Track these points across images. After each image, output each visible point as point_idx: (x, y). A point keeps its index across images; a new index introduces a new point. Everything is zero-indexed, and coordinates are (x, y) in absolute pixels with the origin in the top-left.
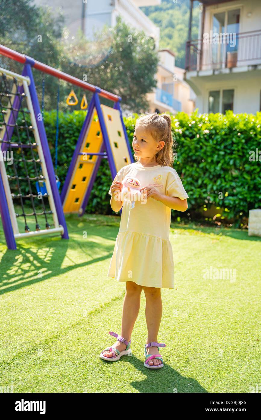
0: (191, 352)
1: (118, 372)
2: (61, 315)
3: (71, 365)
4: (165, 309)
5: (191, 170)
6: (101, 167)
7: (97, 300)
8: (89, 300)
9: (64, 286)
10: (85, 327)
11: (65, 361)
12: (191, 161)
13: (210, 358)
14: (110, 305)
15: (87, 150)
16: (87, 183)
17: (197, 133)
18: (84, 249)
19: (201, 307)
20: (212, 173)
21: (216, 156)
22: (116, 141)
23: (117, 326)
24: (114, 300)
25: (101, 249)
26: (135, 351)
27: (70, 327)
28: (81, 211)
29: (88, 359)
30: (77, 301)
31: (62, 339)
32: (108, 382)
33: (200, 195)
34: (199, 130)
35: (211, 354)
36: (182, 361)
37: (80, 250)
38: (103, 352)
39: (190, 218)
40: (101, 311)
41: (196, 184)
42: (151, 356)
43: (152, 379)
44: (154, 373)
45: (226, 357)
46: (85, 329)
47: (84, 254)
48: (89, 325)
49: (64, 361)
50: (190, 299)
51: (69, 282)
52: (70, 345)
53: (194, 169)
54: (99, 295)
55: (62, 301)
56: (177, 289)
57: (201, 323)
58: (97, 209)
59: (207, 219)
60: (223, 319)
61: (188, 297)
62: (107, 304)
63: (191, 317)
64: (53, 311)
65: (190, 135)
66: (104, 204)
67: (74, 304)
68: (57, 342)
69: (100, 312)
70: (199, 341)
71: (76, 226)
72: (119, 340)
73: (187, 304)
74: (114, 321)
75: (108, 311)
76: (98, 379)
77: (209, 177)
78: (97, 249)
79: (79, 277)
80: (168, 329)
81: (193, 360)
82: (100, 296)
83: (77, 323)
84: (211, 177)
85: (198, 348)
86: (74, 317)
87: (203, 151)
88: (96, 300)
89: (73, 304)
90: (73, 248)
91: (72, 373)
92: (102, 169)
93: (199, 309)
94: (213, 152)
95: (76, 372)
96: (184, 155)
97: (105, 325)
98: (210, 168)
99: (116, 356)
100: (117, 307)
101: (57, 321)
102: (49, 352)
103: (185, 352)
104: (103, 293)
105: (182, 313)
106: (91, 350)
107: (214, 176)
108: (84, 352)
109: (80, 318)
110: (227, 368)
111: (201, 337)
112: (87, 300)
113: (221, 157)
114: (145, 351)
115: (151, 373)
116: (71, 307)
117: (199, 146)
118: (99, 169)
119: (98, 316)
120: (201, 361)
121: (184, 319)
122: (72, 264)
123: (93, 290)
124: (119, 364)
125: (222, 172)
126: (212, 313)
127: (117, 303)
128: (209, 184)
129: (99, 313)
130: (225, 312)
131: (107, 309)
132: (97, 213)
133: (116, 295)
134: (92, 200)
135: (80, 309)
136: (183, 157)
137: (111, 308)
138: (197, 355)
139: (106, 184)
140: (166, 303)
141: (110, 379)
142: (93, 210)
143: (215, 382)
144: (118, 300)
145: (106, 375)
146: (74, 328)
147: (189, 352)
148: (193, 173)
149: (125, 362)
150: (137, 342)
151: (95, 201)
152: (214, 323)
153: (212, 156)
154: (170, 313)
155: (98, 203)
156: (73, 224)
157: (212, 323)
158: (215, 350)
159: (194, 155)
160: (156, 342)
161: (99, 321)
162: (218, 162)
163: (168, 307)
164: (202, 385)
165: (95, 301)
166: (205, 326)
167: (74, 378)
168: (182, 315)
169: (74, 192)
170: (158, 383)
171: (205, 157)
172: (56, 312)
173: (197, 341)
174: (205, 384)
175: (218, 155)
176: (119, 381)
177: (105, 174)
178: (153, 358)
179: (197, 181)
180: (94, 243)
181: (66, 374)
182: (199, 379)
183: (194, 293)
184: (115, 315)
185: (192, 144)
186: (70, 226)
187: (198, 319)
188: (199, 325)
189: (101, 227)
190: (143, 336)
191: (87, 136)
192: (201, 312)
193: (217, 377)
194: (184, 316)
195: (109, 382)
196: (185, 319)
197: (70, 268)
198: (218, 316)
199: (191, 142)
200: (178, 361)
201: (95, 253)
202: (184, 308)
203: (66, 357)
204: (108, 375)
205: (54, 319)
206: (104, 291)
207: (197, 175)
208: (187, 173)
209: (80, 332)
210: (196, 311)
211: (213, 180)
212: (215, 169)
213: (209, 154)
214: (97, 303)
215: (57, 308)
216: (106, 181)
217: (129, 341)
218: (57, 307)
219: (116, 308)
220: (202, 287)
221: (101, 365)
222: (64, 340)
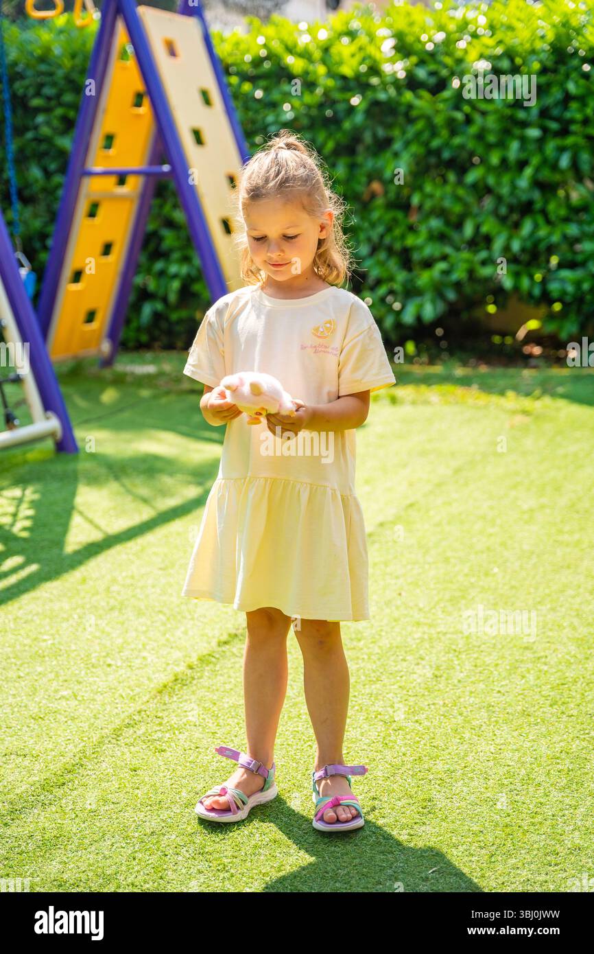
0: (438, 782)
1: (246, 854)
2: (79, 701)
3: (118, 845)
4: (369, 658)
5: (438, 193)
6: (156, 202)
7: (177, 647)
8: (153, 650)
9: (78, 611)
10: (150, 731)
11: (103, 836)
12: (437, 166)
13: (489, 795)
14: (213, 659)
15: (108, 157)
16: (117, 257)
17: (453, 74)
18: (126, 481)
19: (468, 645)
20: (508, 199)
21: (514, 146)
22: (197, 124)
23: (236, 720)
24: (225, 643)
25: (179, 477)
26: (289, 791)
27: (107, 737)
28: (106, 347)
29: (163, 825)
30: (121, 654)
31: (89, 772)
32: (221, 884)
33: (471, 272)
34: (459, 61)
35: (491, 783)
36: (413, 808)
37: (114, 486)
38: (203, 801)
39: (444, 344)
40: (190, 680)
41: (455, 236)
42: (329, 799)
43: (336, 866)
44: (339, 848)
45: (531, 789)
46: (149, 737)
47: (130, 498)
48: (161, 724)
49: (101, 834)
50: (439, 621)
51: (93, 595)
52: (112, 788)
53: (448, 189)
54: (183, 629)
55: (79, 658)
56: (403, 594)
57: (467, 693)
58: (157, 333)
59: (497, 339)
60: (528, 675)
61: (434, 614)
62: (207, 657)
63: (441, 676)
64: (56, 691)
65: (432, 81)
66: (174, 316)
67: (112, 663)
68: (77, 782)
69: (188, 682)
70: (461, 747)
71: (96, 400)
72: (243, 766)
73: (431, 639)
74: (226, 706)
75: (209, 678)
76: (195, 877)
77: (495, 213)
78: (167, 480)
79: (120, 578)
80: (376, 717)
81: (444, 804)
82: (185, 633)
83: (127, 721)
84: (503, 210)
85: (458, 767)
86: (117, 703)
87: (473, 130)
88: (174, 645)
89: (109, 665)
90: (94, 480)
91: (124, 868)
92: (161, 207)
93: (462, 650)
94: (506, 133)
95: (134, 863)
96: (414, 148)
97: (204, 719)
98: (499, 184)
99: (238, 808)
100: (234, 663)
101: (69, 722)
102: (57, 815)
103: (421, 782)
104: (191, 622)
105: (416, 667)
106: (169, 799)
107: (511, 209)
108: (151, 805)
109: (133, 707)
110: (533, 818)
111: (467, 735)
112: (148, 647)
113: (531, 147)
114: (315, 790)
115: (333, 848)
116: (107, 675)
117: (459, 116)
118: (150, 208)
119: (182, 695)
120: (463, 804)
121: (420, 684)
122: (96, 536)
123: (165, 614)
124: (245, 830)
125: (537, 195)
126: (500, 662)
127: (235, 650)
128: (499, 233)
129: (185, 688)
130: (536, 655)
131: (206, 674)
132: (157, 344)
133: (230, 626)
134: (137, 307)
135: (130, 680)
136: (412, 156)
137: (217, 669)
138: (454, 788)
139: (176, 255)
140: (370, 641)
141: (227, 875)
142: (144, 338)
143: (500, 858)
144: (236, 640)
145: (215, 863)
146: (118, 738)
147: (433, 782)
148: (447, 204)
149: (262, 824)
150: (294, 765)
151: (147, 310)
152: (502, 691)
153: (502, 144)
154: (381, 670)
155: (157, 316)
156: (86, 395)
157: (499, 692)
158: (502, 771)
159: (447, 144)
160: (341, 763)
161: (186, 711)
162: (522, 164)
163: (377, 650)
164: (466, 870)
165: (172, 651)
166: (477, 701)
167: (129, 881)
168: (415, 673)
169: (79, 292)
170: (351, 875)
171: (480, 150)
172: (65, 693)
173: (455, 748)
174: (474, 867)
175: (523, 140)
176: (249, 878)
177: (170, 224)
178: (336, 804)
179: (459, 226)
180: (156, 458)
181: (108, 872)
182: (457, 857)
183: (451, 600)
184: (231, 689)
185: (437, 112)
186: (77, 402)
187: (459, 681)
188: (462, 700)
189: (172, 398)
190: (310, 745)
191: (105, 111)
192: (469, 659)
193: (504, 845)
194: (420, 676)
195: (223, 882)
196: (422, 685)
197: (92, 550)
198: (514, 668)
199: (435, 102)
200: (403, 810)
201: (164, 493)
202: (421, 652)
203: (105, 823)
204: (219, 865)
205: (60, 714)
206: (196, 616)
207: (457, 209)
208: (428, 205)
209: (137, 749)
210: (455, 659)
211: (509, 222)
212: (514, 187)
213: (492, 138)
214: (178, 654)
215: (66, 681)
216: (176, 244)
217: (269, 766)
218: (65, 678)
219: (232, 667)
220: (473, 580)
221: (198, 839)
222: (94, 776)
